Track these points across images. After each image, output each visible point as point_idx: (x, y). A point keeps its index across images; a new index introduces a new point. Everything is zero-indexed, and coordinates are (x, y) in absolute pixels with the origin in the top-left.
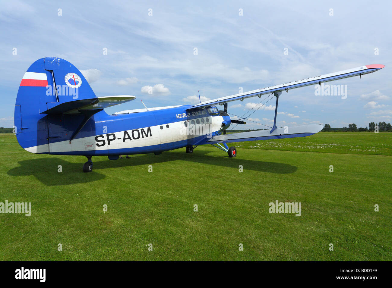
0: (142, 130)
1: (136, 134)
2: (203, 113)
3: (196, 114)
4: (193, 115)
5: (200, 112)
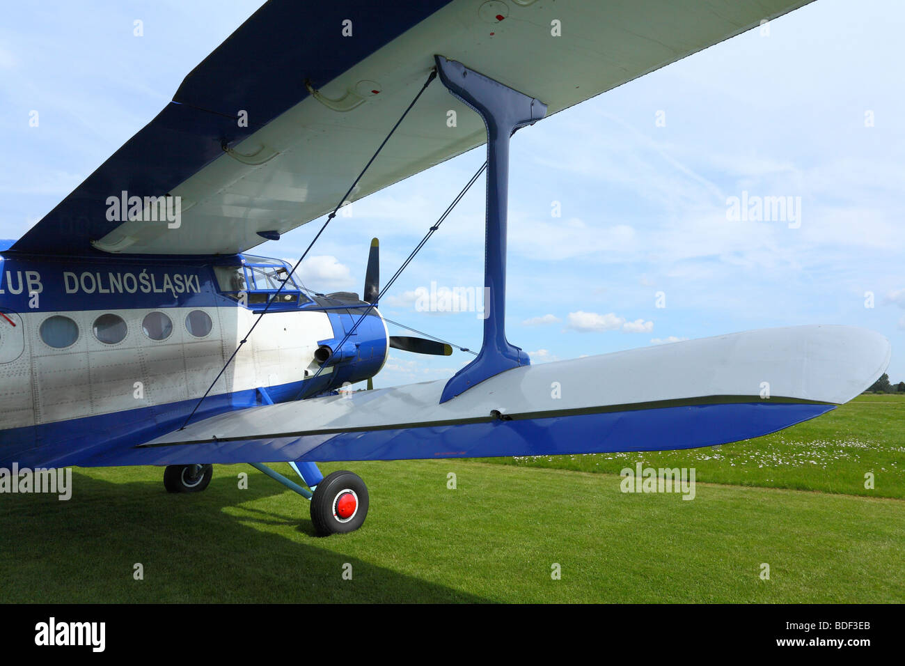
2: (166, 287)
3: (106, 284)
4: (72, 287)
5: (144, 278)
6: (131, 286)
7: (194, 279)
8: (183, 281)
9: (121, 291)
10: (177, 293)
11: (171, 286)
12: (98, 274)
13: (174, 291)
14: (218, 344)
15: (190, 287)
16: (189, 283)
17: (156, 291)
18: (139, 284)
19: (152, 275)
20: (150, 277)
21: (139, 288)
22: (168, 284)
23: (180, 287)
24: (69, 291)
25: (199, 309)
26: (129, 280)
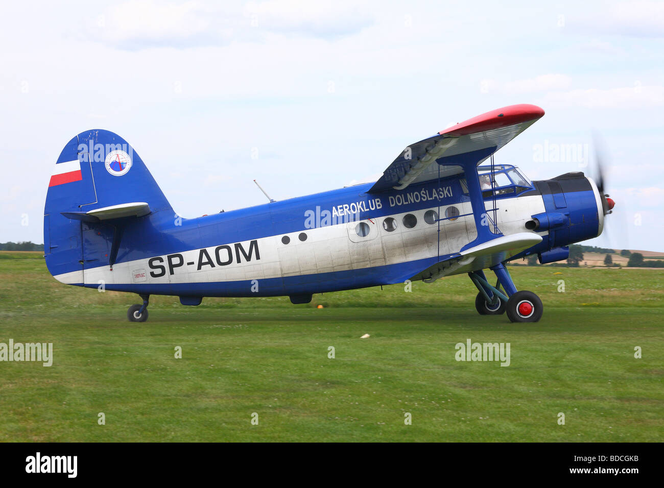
0: (238, 247)
1: (224, 255)
2: (434, 196)
3: (406, 200)
4: (393, 204)
5: (423, 193)
6: (417, 199)
7: (449, 189)
8: (443, 192)
9: (413, 202)
10: (439, 198)
11: (436, 195)
12: (403, 195)
13: (438, 198)
14: (464, 223)
15: (447, 194)
16: (446, 192)
17: (429, 199)
18: (421, 197)
19: (427, 191)
20: (426, 192)
21: (421, 199)
22: (435, 194)
23: (441, 195)
24: (392, 206)
25: (452, 205)
26: (417, 195)
